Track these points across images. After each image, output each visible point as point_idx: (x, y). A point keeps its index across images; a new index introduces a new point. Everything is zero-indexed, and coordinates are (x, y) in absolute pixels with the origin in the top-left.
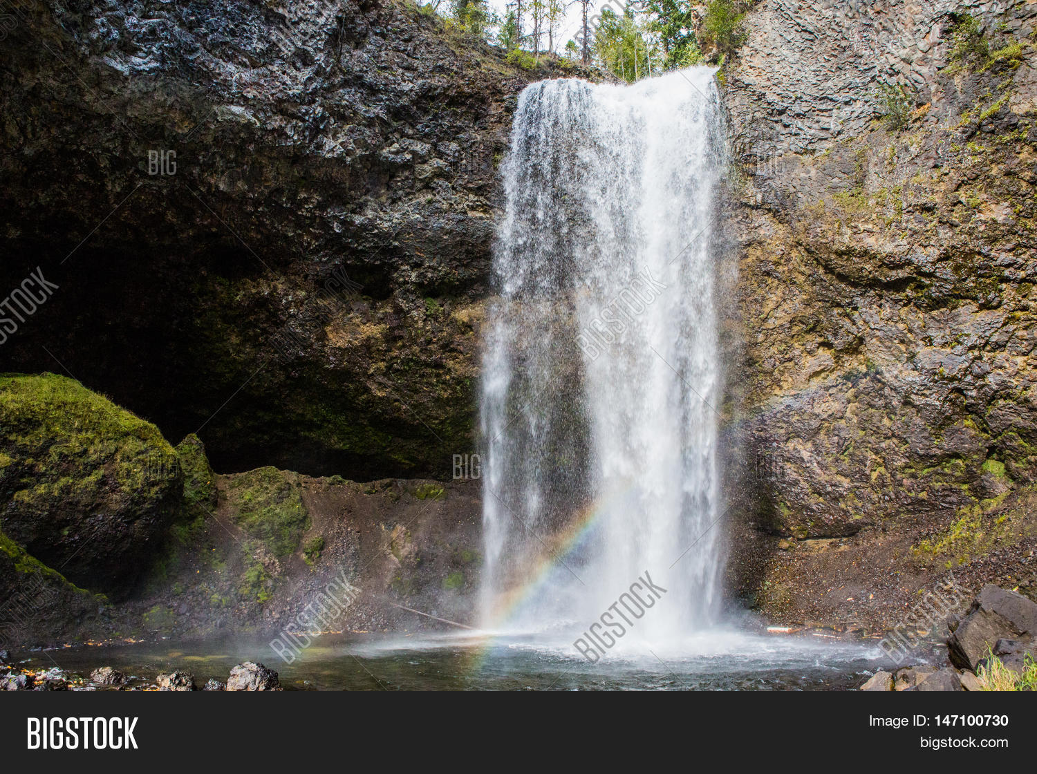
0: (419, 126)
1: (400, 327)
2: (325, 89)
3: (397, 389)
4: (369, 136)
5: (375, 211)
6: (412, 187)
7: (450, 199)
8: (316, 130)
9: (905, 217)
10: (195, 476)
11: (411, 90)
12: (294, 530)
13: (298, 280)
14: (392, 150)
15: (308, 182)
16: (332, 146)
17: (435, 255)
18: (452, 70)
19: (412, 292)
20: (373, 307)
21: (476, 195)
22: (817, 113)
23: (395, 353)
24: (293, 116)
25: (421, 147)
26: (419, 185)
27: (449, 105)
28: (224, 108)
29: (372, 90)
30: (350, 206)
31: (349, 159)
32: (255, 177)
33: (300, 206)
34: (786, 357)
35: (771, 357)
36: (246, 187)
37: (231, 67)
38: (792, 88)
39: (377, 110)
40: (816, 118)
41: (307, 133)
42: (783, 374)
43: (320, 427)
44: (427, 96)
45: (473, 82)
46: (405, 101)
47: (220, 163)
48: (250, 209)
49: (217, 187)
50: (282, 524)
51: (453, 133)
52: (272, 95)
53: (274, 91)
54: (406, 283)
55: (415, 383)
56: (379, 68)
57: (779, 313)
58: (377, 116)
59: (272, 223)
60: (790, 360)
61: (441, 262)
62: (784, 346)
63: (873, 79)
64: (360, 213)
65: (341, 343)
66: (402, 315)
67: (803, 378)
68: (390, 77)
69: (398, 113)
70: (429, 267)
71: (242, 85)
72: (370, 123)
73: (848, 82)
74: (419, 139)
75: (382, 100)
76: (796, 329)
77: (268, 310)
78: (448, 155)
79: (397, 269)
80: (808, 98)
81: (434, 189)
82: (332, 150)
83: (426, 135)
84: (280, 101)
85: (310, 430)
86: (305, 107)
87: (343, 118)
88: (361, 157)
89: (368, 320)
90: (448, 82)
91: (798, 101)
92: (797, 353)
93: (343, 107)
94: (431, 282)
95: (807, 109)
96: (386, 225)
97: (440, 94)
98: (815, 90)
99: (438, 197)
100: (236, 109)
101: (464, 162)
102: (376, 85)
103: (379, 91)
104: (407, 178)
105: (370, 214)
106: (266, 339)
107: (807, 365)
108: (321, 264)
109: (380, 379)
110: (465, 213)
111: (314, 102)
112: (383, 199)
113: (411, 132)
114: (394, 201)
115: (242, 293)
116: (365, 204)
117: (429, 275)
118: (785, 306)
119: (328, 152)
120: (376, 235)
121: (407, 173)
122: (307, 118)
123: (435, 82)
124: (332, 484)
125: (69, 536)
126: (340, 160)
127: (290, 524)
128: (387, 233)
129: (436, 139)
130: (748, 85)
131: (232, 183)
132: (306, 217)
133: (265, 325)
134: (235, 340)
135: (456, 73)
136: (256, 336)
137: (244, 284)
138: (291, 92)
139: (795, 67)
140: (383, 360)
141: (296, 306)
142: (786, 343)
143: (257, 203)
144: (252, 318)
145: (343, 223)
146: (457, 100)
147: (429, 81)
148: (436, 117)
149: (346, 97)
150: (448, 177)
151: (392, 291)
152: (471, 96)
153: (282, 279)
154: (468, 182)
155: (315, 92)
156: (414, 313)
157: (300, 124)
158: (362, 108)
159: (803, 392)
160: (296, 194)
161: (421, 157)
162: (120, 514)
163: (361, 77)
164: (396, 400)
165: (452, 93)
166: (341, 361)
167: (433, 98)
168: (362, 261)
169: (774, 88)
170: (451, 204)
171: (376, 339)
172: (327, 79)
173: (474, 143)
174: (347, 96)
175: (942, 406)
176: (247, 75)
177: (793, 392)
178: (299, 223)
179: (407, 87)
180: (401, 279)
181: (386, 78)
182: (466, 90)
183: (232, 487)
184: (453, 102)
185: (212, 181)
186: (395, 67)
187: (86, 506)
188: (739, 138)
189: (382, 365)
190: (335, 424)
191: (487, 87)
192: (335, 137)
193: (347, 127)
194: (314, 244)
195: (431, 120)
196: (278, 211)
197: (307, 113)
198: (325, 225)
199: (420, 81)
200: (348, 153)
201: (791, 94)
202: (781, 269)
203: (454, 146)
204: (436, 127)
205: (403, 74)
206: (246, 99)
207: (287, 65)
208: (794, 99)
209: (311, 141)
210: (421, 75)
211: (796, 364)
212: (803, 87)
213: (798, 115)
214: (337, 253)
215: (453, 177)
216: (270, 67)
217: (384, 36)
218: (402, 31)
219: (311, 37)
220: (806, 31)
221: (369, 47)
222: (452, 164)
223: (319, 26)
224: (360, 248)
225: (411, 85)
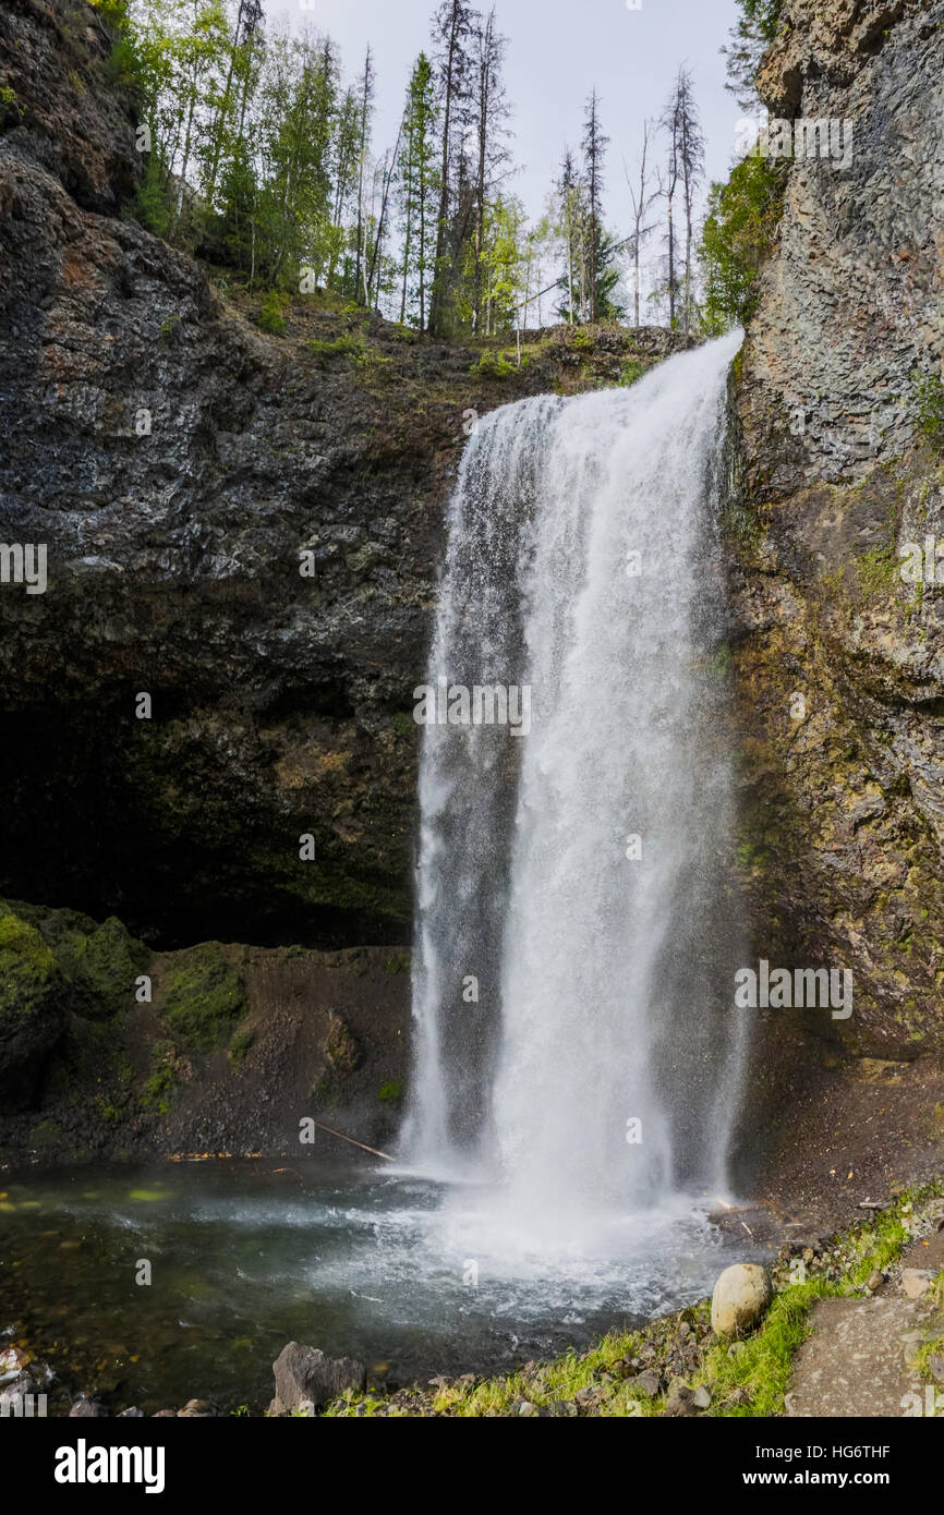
0: (340, 507)
1: (364, 755)
2: (201, 501)
3: (369, 832)
4: (273, 538)
5: (306, 621)
6: (347, 583)
7: (396, 592)
8: (199, 551)
10: (113, 966)
11: (319, 466)
12: (225, 1022)
13: (233, 714)
14: (311, 544)
15: (209, 606)
16: (223, 564)
17: (392, 664)
18: (372, 425)
19: (376, 710)
20: (335, 731)
22: (850, 418)
23: (362, 788)
24: (163, 545)
25: (347, 534)
26: (355, 579)
27: (374, 471)
29: (269, 479)
30: (273, 622)
31: (252, 572)
32: (143, 617)
33: (210, 634)
34: (826, 793)
35: (805, 794)
36: (136, 631)
37: (73, 516)
38: (815, 383)
39: (279, 502)
40: (850, 427)
41: (186, 560)
42: (822, 818)
43: (294, 879)
44: (342, 468)
45: (403, 434)
46: (313, 482)
47: (99, 613)
48: (151, 649)
49: (104, 638)
50: (209, 1017)
51: (387, 507)
53: (129, 527)
54: (364, 699)
55: (390, 824)
56: (274, 447)
57: (810, 733)
58: (280, 511)
59: (184, 658)
60: (831, 798)
61: (402, 670)
62: (822, 778)
63: (914, 364)
64: (288, 627)
65: (297, 782)
66: (367, 739)
67: (846, 826)
68: (291, 456)
69: (308, 499)
70: (388, 678)
71: (90, 532)
72: (272, 521)
73: (883, 369)
74: (343, 523)
75: (282, 488)
76: (834, 754)
77: (204, 754)
78: (384, 536)
79: (352, 684)
80: (836, 397)
81: (375, 581)
82: (226, 568)
83: (351, 517)
84: (142, 535)
85: (285, 882)
86: (177, 531)
87: (233, 525)
88: (269, 564)
89: (328, 747)
90: (368, 442)
91: (824, 403)
92: (837, 789)
93: (231, 512)
94: (393, 696)
95: (836, 414)
96: (322, 636)
97: (358, 461)
98: (843, 384)
99: (381, 592)
100: (90, 560)
101: (407, 540)
102: (272, 472)
103: (278, 477)
104: (338, 574)
105: (300, 626)
106: (210, 785)
107: (852, 807)
108: (258, 693)
109: (348, 821)
110: (417, 606)
111: (188, 520)
112: (316, 603)
113: (331, 516)
114: (330, 604)
115: (171, 738)
116: (293, 613)
117: (390, 688)
118: (817, 721)
119: (221, 572)
120: (312, 650)
121: (336, 568)
122: (181, 543)
123: (350, 447)
124: (290, 957)
126: (240, 577)
127: (220, 1015)
128: (325, 646)
129: (366, 518)
130: (762, 380)
131: (119, 628)
132: (221, 645)
133: (205, 771)
134: (172, 791)
135: (378, 427)
136: (197, 785)
137: (172, 728)
138: (152, 521)
139: (816, 347)
140: (350, 797)
141: (234, 746)
142: (823, 774)
143: (156, 643)
144: (188, 765)
145: (267, 643)
146: (383, 463)
147: (342, 447)
148: (359, 491)
149: (234, 499)
150: (390, 563)
151: (353, 710)
152: (402, 453)
153: (215, 716)
154: (415, 566)
155: (186, 509)
156: (382, 735)
157: (175, 551)
158: (256, 507)
159: (848, 848)
160: (200, 624)
161: (350, 545)
163: (251, 468)
164: (370, 846)
165: (375, 455)
166: (297, 805)
167: (351, 469)
168: (305, 681)
169: (793, 383)
170: (398, 599)
171: (338, 773)
172: (203, 486)
173: (415, 514)
174: (232, 499)
176: (93, 520)
177: (835, 846)
178: (216, 652)
179: (313, 462)
180: (359, 696)
181: (284, 459)
182: (394, 446)
183: (167, 969)
184: (378, 467)
185: (96, 634)
186: (295, 440)
188: (753, 463)
189: (350, 803)
190: (309, 874)
191: (425, 435)
192: (229, 550)
193: (243, 534)
194: (241, 672)
195: (354, 496)
196: (186, 645)
197: (180, 536)
198: (245, 648)
199: (332, 450)
200: (250, 565)
201: (814, 393)
202: (807, 666)
203: (391, 522)
204: (362, 502)
205: (307, 447)
206: (98, 547)
207: (143, 491)
208: (818, 399)
209: (193, 568)
210: (332, 442)
211: (838, 805)
212: (828, 380)
213: (828, 423)
214: (273, 676)
215: (395, 562)
216: (123, 500)
217: (277, 403)
218: (301, 390)
219: (171, 444)
220: (823, 291)
221: (258, 425)
222: (391, 547)
223: (179, 429)
224: (298, 667)
225: (319, 458)
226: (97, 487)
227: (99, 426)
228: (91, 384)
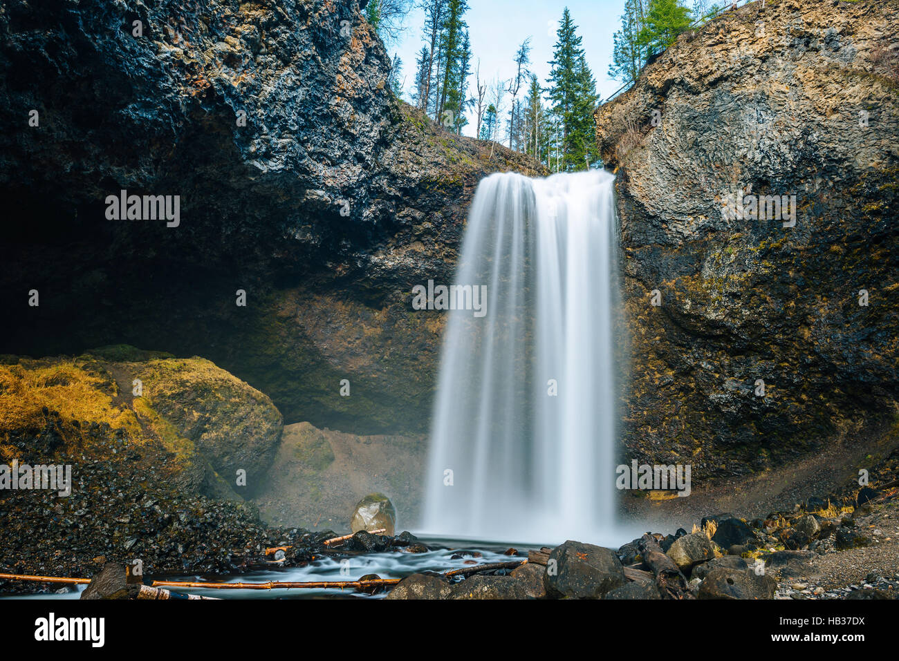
0: (419, 200)
2: (368, 178)
5: (384, 254)
6: (409, 240)
8: (361, 204)
9: (724, 298)
11: (417, 178)
14: (401, 215)
16: (367, 214)
18: (443, 165)
19: (400, 308)
21: (450, 247)
25: (418, 214)
26: (414, 238)
28: (312, 191)
29: (394, 177)
30: (370, 250)
31: (375, 222)
37: (321, 166)
38: (661, 204)
40: (675, 225)
44: (426, 182)
45: (455, 174)
46: (412, 184)
49: (294, 237)
51: (439, 206)
52: (341, 183)
53: (342, 181)
55: (397, 369)
56: (398, 161)
58: (395, 194)
63: (711, 207)
64: (375, 255)
66: (392, 323)
68: (405, 168)
69: (405, 191)
71: (326, 178)
72: (391, 198)
73: (695, 206)
74: (417, 209)
75: (399, 184)
78: (435, 220)
79: (392, 292)
80: (670, 211)
81: (423, 242)
82: (367, 216)
83: (423, 207)
84: (344, 187)
85: (320, 396)
86: (357, 190)
88: (382, 220)
89: (369, 324)
90: (440, 173)
91: (664, 212)
96: (390, 264)
97: (434, 181)
98: (675, 207)
100: (320, 192)
101: (445, 226)
102: (396, 173)
103: (398, 177)
104: (407, 234)
105: (381, 256)
109: (374, 365)
110: (442, 259)
111: (362, 186)
112: (390, 246)
113: (413, 204)
114: (397, 248)
116: (379, 249)
119: (365, 218)
120: (383, 270)
121: (407, 231)
122: (357, 197)
123: (432, 172)
125: (228, 462)
126: (370, 222)
128: (390, 269)
129: (428, 211)
130: (633, 196)
135: (445, 167)
138: (351, 182)
139: (664, 190)
140: (378, 353)
145: (364, 261)
146: (444, 185)
147: (428, 172)
149: (379, 182)
150: (434, 235)
151: (387, 305)
152: (453, 184)
155: (363, 180)
158: (387, 189)
161: (417, 221)
162: (253, 450)
163: (388, 169)
164: (384, 381)
165: (442, 180)
167: (430, 183)
169: (650, 201)
170: (434, 253)
175: (737, 413)
176: (329, 171)
179: (414, 175)
181: (402, 169)
182: (451, 179)
185: (292, 233)
186: (408, 161)
187: (238, 444)
192: (369, 208)
195: (427, 197)
197: (357, 193)
198: (353, 262)
199: (423, 172)
200: (375, 218)
201: (660, 207)
203: (439, 214)
205: (413, 166)
206: (326, 186)
207: (350, 164)
208: (661, 210)
209: (357, 211)
210: (424, 168)
212: (668, 204)
215: (437, 235)
216: (341, 166)
217: (402, 140)
218: (414, 137)
219: (365, 144)
220: (672, 169)
221: (394, 148)
222: (436, 227)
223: (370, 138)
225: (417, 174)
226: (336, 155)
227: (347, 124)
228: (349, 101)
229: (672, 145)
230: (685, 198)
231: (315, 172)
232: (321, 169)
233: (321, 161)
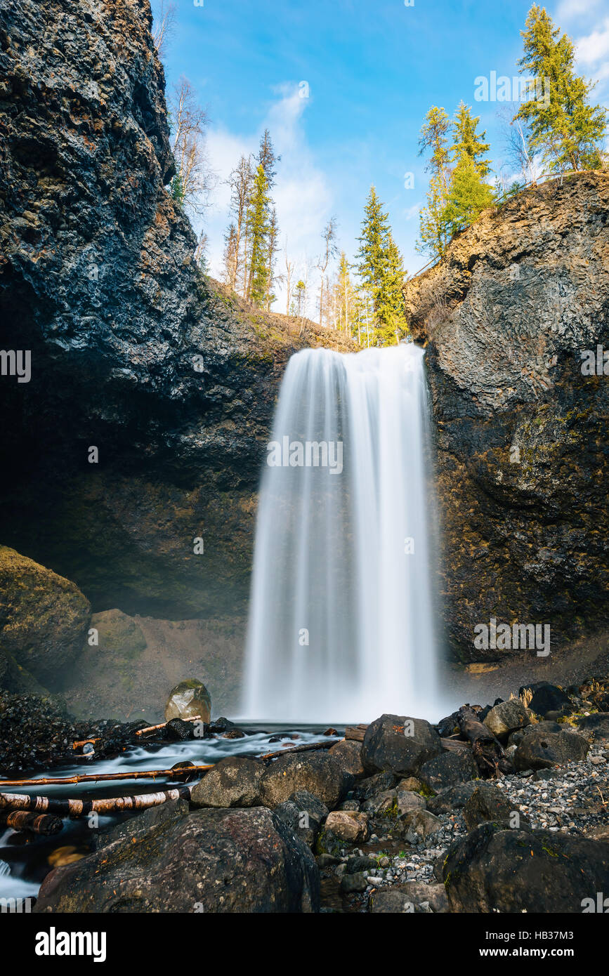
0: (229, 378)
1: (203, 512)
2: (176, 356)
4: (198, 385)
6: (220, 418)
7: (245, 427)
8: (169, 384)
9: (534, 469)
11: (226, 355)
14: (211, 393)
15: (156, 413)
16: (176, 392)
18: (252, 341)
21: (261, 425)
24: (157, 374)
25: (228, 392)
26: (224, 416)
28: (118, 370)
30: (179, 430)
31: (184, 400)
36: (118, 417)
37: (126, 344)
38: (470, 377)
40: (485, 397)
41: (163, 385)
43: (139, 580)
44: (235, 359)
45: (265, 350)
46: (221, 362)
47: (105, 401)
49: (100, 417)
51: (250, 383)
52: (147, 361)
53: (149, 359)
54: (209, 481)
56: (206, 338)
63: (519, 379)
64: (184, 434)
68: (214, 345)
69: (216, 369)
71: (132, 356)
73: (504, 378)
74: (227, 386)
78: (245, 398)
79: (203, 472)
80: (480, 384)
81: (235, 420)
82: (176, 395)
83: (233, 384)
84: (151, 365)
86: (165, 368)
88: (192, 398)
90: (249, 350)
91: (474, 385)
94: (225, 482)
95: (479, 391)
96: (201, 443)
97: (244, 357)
98: (484, 380)
99: (236, 426)
100: (126, 371)
101: (256, 403)
104: (217, 412)
105: (191, 435)
110: (254, 437)
111: (170, 364)
112: (200, 424)
113: (223, 381)
114: (207, 426)
116: (189, 428)
117: (225, 477)
119: (173, 396)
120: (194, 449)
121: (217, 409)
122: (164, 375)
123: (241, 350)
125: (33, 654)
126: (179, 401)
128: (200, 448)
129: (239, 387)
131: (110, 414)
132: (150, 436)
135: (255, 343)
138: (158, 359)
139: (473, 363)
140: (190, 535)
145: (174, 441)
146: (254, 362)
147: (237, 348)
150: (244, 413)
151: (198, 485)
152: (263, 359)
154: (257, 416)
155: (171, 358)
156: (212, 501)
157: (160, 379)
161: (228, 398)
162: (60, 640)
163: (196, 346)
164: (197, 563)
165: (251, 357)
167: (239, 360)
170: (245, 431)
171: (185, 519)
172: (178, 348)
173: (262, 391)
175: (552, 582)
176: (135, 349)
179: (223, 352)
180: (205, 479)
181: (211, 346)
182: (261, 355)
184: (251, 363)
185: (98, 413)
186: (217, 338)
187: (43, 635)
188: (435, 403)
192: (178, 386)
194: (152, 453)
195: (236, 374)
197: (165, 372)
198: (162, 442)
199: (232, 348)
200: (184, 396)
201: (470, 380)
203: (250, 392)
205: (221, 343)
206: (132, 365)
207: (157, 341)
208: (471, 383)
209: (165, 389)
210: (233, 345)
212: (477, 377)
215: (248, 412)
216: (148, 343)
217: (210, 317)
218: (222, 314)
219: (172, 321)
220: (480, 342)
221: (202, 324)
222: (247, 404)
223: (177, 315)
224: (182, 457)
225: (226, 351)
226: (142, 333)
227: (152, 301)
228: (154, 278)
229: (479, 319)
230: (493, 371)
231: (120, 350)
232: (127, 348)
233: (126, 339)
